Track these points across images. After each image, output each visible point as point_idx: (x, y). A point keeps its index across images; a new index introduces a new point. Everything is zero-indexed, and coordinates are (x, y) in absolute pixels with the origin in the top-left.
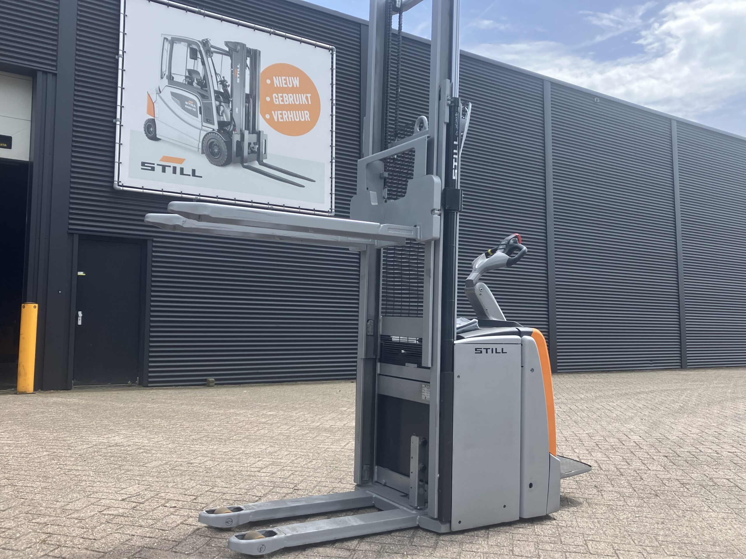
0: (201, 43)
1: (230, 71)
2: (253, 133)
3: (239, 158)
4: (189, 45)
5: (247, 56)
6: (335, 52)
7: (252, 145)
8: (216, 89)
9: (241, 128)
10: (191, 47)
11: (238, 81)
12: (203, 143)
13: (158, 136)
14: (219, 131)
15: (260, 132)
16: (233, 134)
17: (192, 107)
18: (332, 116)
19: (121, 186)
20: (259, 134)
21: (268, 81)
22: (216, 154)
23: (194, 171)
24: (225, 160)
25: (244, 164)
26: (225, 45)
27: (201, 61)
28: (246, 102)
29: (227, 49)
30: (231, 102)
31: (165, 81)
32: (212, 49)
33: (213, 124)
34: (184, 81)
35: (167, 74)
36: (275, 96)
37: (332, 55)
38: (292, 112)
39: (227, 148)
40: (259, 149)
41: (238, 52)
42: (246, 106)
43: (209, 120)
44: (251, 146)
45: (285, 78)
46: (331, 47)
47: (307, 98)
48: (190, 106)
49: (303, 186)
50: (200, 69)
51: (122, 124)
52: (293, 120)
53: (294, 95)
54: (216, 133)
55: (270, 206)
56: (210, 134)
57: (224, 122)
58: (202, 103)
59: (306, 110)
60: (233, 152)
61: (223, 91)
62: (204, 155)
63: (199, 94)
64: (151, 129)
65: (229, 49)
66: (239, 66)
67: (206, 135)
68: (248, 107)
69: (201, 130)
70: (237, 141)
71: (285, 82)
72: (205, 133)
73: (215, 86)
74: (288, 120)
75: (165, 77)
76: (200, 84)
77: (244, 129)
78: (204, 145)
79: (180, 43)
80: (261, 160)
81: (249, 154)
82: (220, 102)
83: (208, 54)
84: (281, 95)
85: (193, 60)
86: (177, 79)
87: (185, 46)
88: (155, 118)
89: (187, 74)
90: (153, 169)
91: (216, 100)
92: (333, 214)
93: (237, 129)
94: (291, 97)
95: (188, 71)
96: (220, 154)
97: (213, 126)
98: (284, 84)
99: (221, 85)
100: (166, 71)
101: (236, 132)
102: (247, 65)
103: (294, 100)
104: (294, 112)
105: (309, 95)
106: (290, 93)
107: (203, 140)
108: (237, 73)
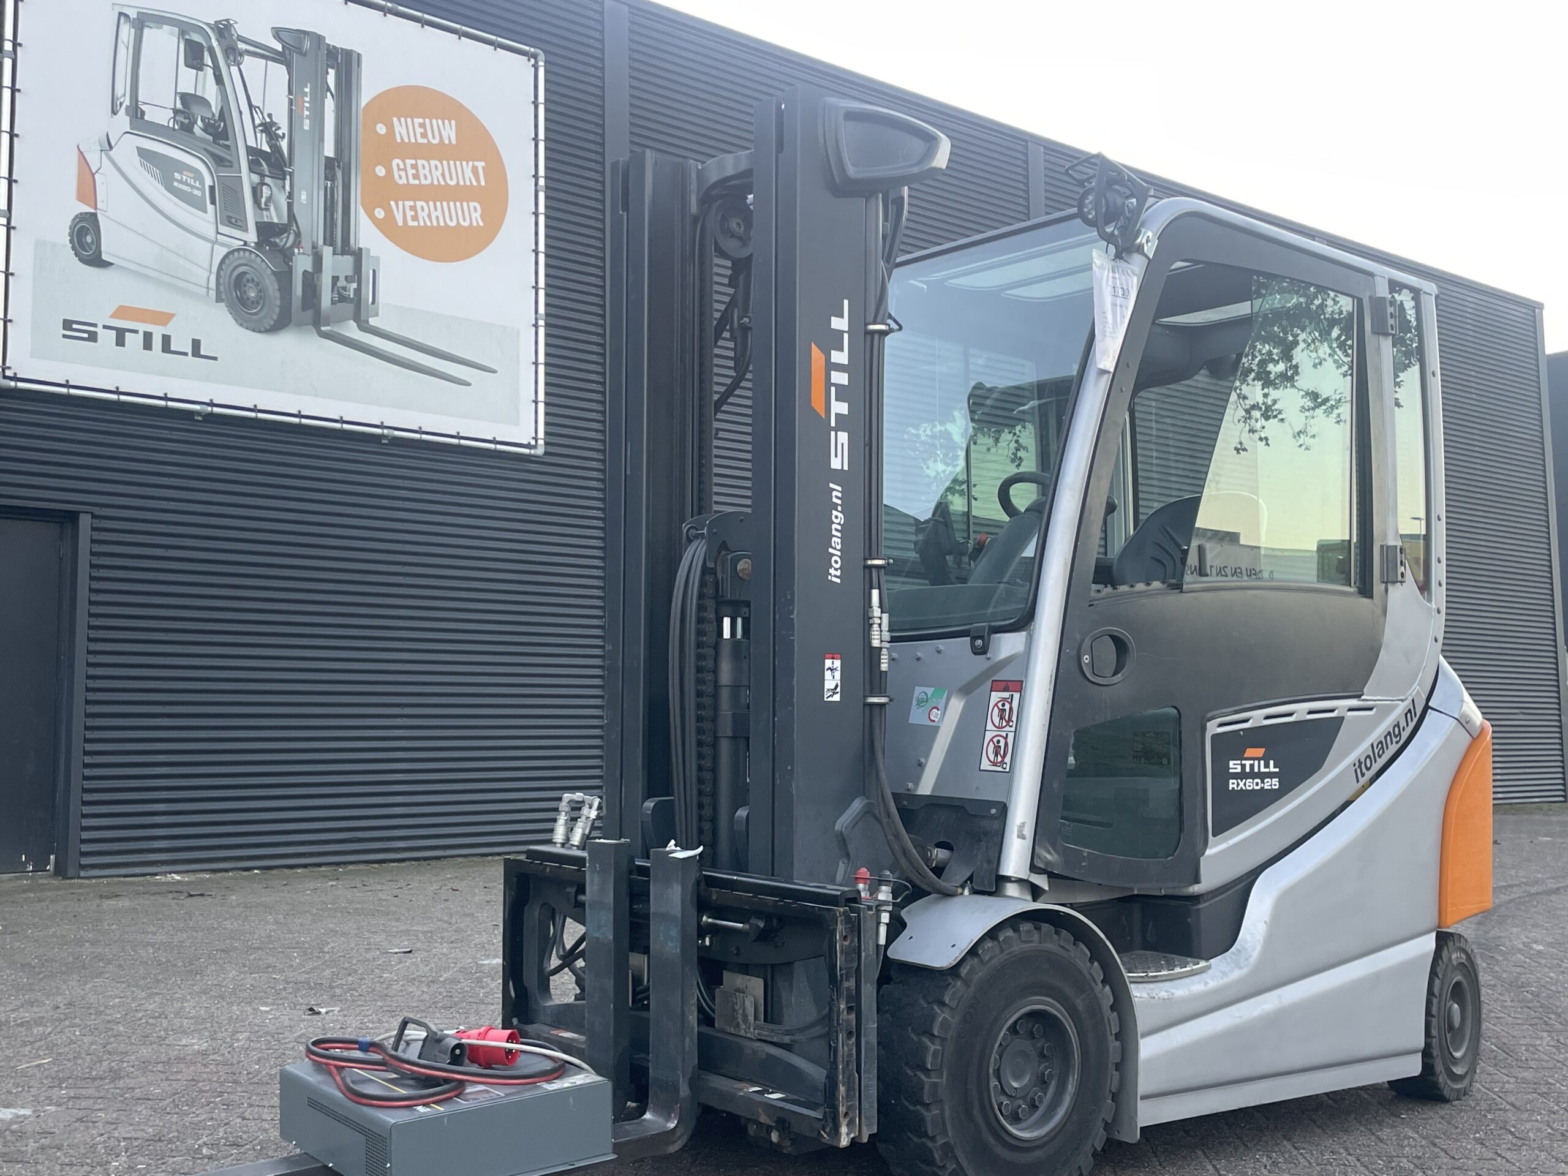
0: (212, 29)
1: (286, 100)
2: (342, 254)
3: (310, 313)
4: (182, 33)
5: (328, 66)
6: (541, 63)
7: (342, 283)
8: (251, 143)
9: (315, 240)
10: (187, 37)
11: (306, 127)
12: (218, 276)
13: (104, 257)
14: (259, 245)
15: (360, 249)
16: (293, 254)
17: (192, 187)
18: (536, 214)
19: (11, 379)
20: (358, 255)
21: (381, 129)
22: (253, 303)
23: (196, 344)
24: (275, 317)
25: (323, 328)
26: (274, 37)
27: (214, 74)
28: (326, 178)
29: (279, 47)
30: (288, 177)
31: (123, 120)
32: (242, 46)
33: (246, 230)
34: (172, 121)
35: (127, 102)
36: (398, 165)
37: (536, 67)
38: (438, 204)
39: (280, 290)
40: (358, 291)
41: (305, 55)
42: (326, 188)
43: (234, 220)
44: (339, 284)
45: (421, 121)
46: (532, 50)
47: (475, 170)
48: (186, 183)
49: (469, 384)
50: (211, 92)
51: (13, 224)
52: (442, 224)
53: (445, 163)
54: (251, 252)
55: (386, 431)
56: (236, 254)
57: (271, 225)
58: (218, 176)
59: (473, 201)
60: (294, 298)
61: (269, 150)
62: (223, 304)
63: (207, 154)
64: (89, 239)
65: (283, 47)
66: (307, 90)
67: (226, 257)
68: (332, 189)
69: (215, 242)
70: (305, 273)
71: (422, 130)
72: (225, 251)
73: (246, 136)
74: (429, 224)
75: (122, 111)
76: (211, 130)
77: (321, 242)
78: (221, 281)
79: (160, 28)
80: (363, 318)
81: (333, 303)
82: (262, 176)
83: (232, 58)
84: (413, 162)
85: (195, 71)
86: (153, 115)
87: (171, 34)
88: (99, 212)
89: (179, 106)
90: (93, 337)
91: (251, 170)
92: (540, 451)
93: (303, 244)
94: (436, 168)
95: (181, 98)
96: (261, 302)
97: (244, 233)
98: (418, 136)
99: (264, 135)
100: (124, 95)
101: (301, 251)
102: (328, 86)
103: (443, 175)
104: (445, 204)
105: (480, 165)
106: (433, 159)
107: (220, 268)
108: (303, 106)
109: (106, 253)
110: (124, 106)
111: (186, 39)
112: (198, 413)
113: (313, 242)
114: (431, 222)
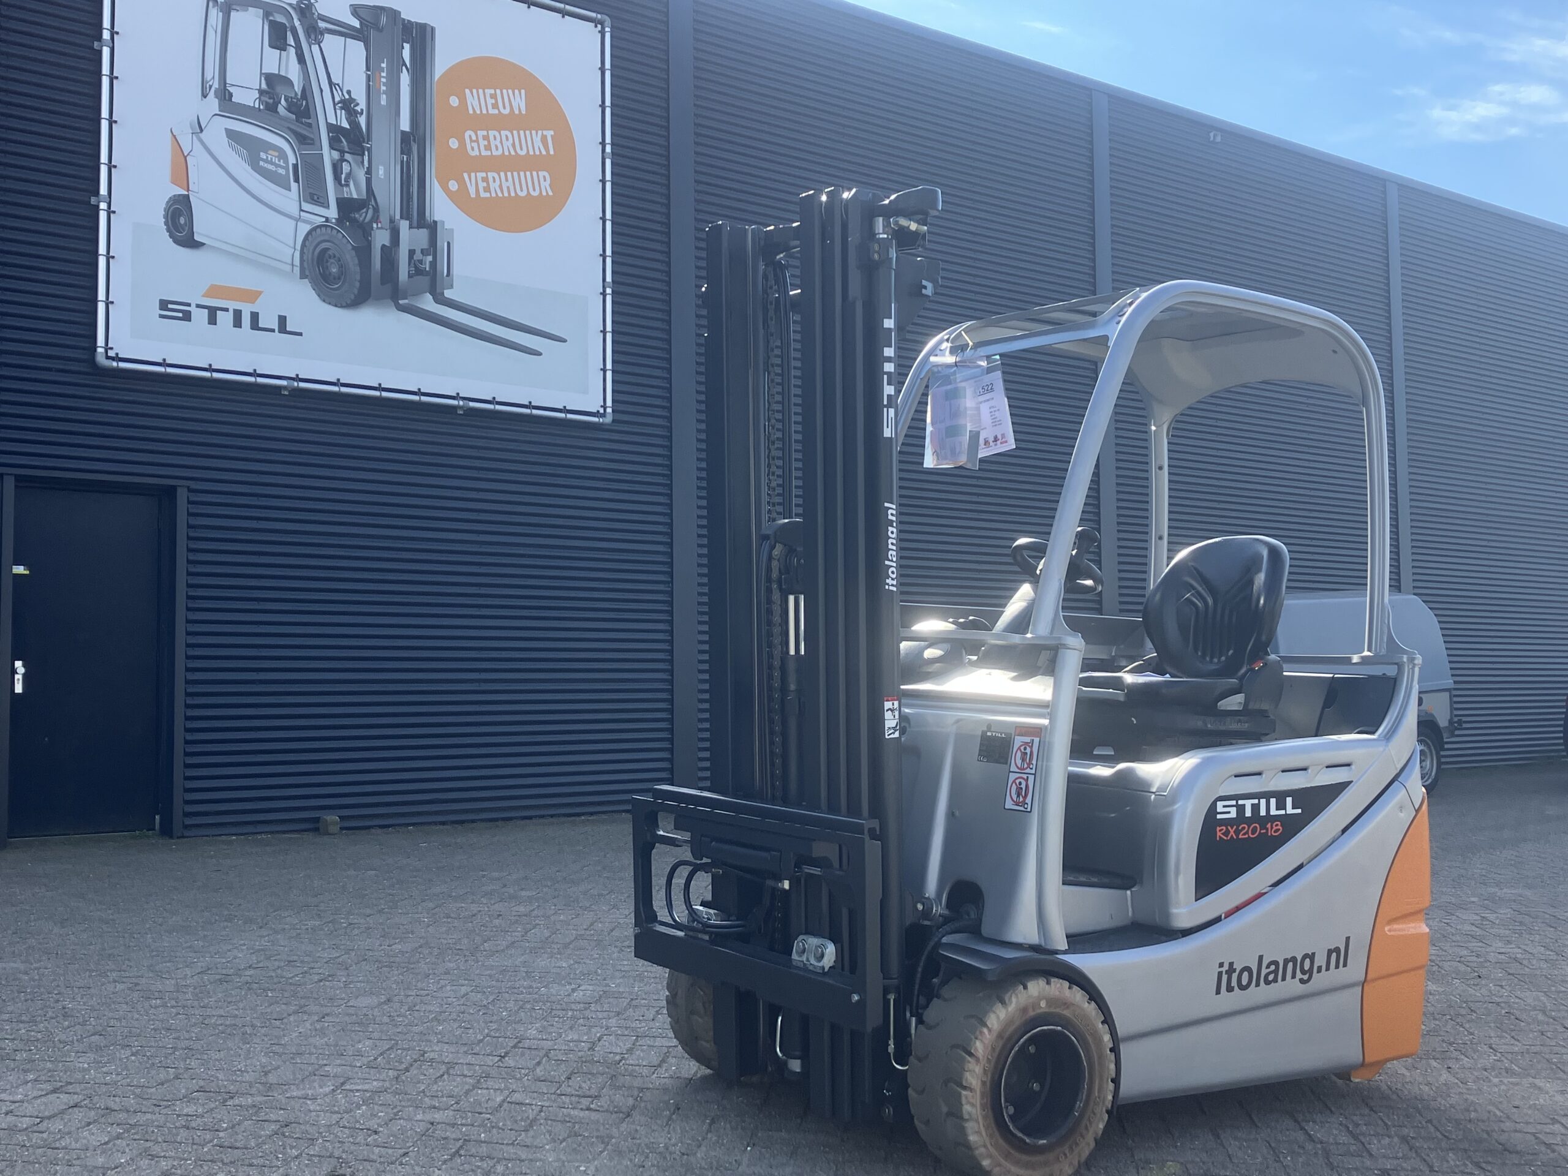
0: (294, 8)
1: (364, 76)
2: (418, 227)
3: (388, 287)
4: (267, 14)
5: (404, 41)
6: (607, 29)
7: (418, 256)
8: (332, 120)
9: (392, 213)
10: (271, 18)
11: (383, 102)
12: (302, 253)
13: (196, 238)
14: (340, 221)
15: (435, 222)
16: (372, 228)
17: (277, 166)
18: (603, 182)
19: (113, 359)
20: (433, 228)
21: (454, 101)
22: (335, 279)
23: (282, 320)
24: (356, 292)
25: (400, 302)
26: (352, 14)
27: (297, 53)
28: (402, 153)
29: (356, 24)
30: (366, 153)
31: (212, 103)
32: (322, 25)
33: (328, 207)
34: (257, 101)
35: (216, 85)
36: (470, 136)
37: (602, 34)
38: (509, 174)
39: (360, 264)
40: (434, 264)
41: (380, 30)
42: (402, 162)
43: (316, 196)
44: (416, 257)
45: (492, 91)
46: (599, 16)
47: (544, 139)
49: (539, 354)
50: (293, 72)
51: (112, 209)
52: (513, 194)
53: (515, 132)
54: (332, 227)
55: (461, 403)
56: (318, 230)
57: (351, 200)
58: (300, 154)
59: (542, 170)
60: (372, 272)
61: (348, 127)
62: (306, 281)
63: (289, 132)
64: (182, 220)
65: (361, 24)
66: (384, 65)
67: (309, 233)
68: (408, 162)
69: (298, 220)
70: (383, 246)
71: (493, 101)
72: (308, 228)
73: (328, 114)
74: (500, 195)
75: (212, 94)
76: (294, 110)
77: (398, 216)
78: (305, 258)
79: (247, 10)
80: (438, 291)
81: (410, 276)
82: (342, 152)
83: (313, 37)
84: (485, 133)
85: (278, 51)
86: (241, 97)
87: (258, 16)
88: (190, 194)
89: (264, 86)
90: (187, 317)
91: (332, 147)
92: (608, 419)
93: (381, 218)
94: (507, 139)
95: (265, 79)
96: (343, 277)
97: (326, 210)
98: (490, 107)
99: (343, 111)
100: (214, 78)
101: (379, 225)
102: (404, 61)
103: (514, 145)
104: (516, 174)
105: (549, 134)
106: (504, 129)
107: (303, 245)
108: (380, 81)
109: (198, 233)
110: (213, 89)
111: (270, 21)
112: (285, 388)
113: (390, 217)
114: (503, 193)
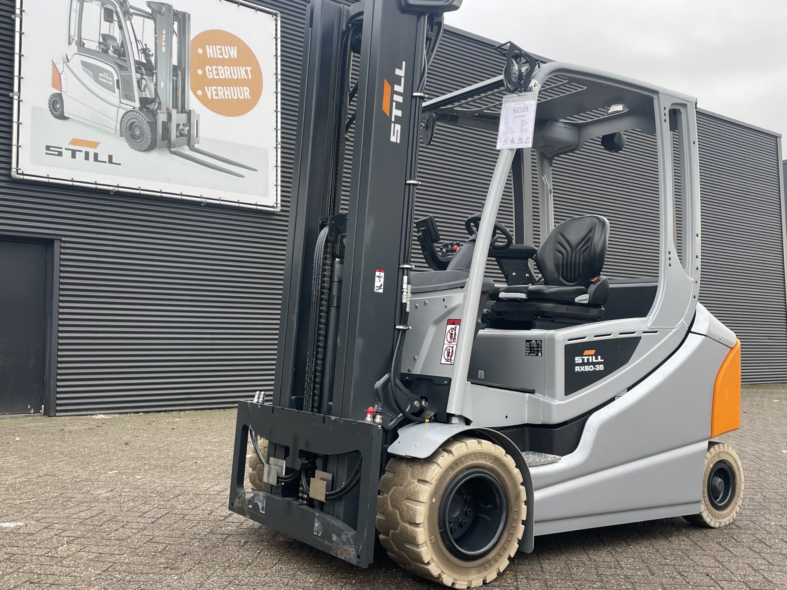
0: (117, 2)
1: (154, 37)
2: (182, 112)
3: (166, 142)
4: (103, 4)
5: (174, 20)
6: (279, 18)
7: (181, 127)
8: (137, 58)
10: (105, 6)
11: (164, 49)
12: (121, 124)
13: (66, 115)
14: (140, 109)
15: (190, 111)
16: (157, 113)
17: (108, 80)
18: (276, 93)
19: (21, 174)
20: (189, 113)
21: (200, 51)
22: (138, 137)
23: (110, 157)
24: (149, 144)
25: (172, 149)
26: (148, 6)
27: (119, 25)
28: (173, 76)
29: (150, 11)
30: (155, 75)
31: (74, 48)
32: (132, 11)
33: (134, 101)
34: (98, 48)
35: (76, 39)
36: (208, 69)
37: (276, 20)
38: (228, 88)
39: (151, 131)
40: (189, 131)
41: (163, 15)
42: (173, 80)
43: (129, 97)
45: (220, 47)
46: (275, 11)
47: (246, 71)
49: (243, 177)
50: (117, 33)
51: (21, 99)
52: (230, 98)
53: (231, 68)
54: (137, 112)
55: (203, 200)
56: (130, 113)
57: (146, 99)
58: (120, 75)
59: (245, 86)
60: (158, 134)
61: (145, 62)
62: (123, 138)
63: (115, 64)
64: (58, 106)
65: (152, 11)
66: (164, 32)
67: (125, 114)
68: (176, 81)
69: (119, 107)
70: (163, 122)
71: (220, 52)
72: (124, 111)
73: (134, 55)
74: (224, 98)
75: (74, 43)
76: (117, 52)
77: (171, 107)
78: (122, 126)
79: (92, 2)
80: (191, 145)
81: (177, 137)
82: (142, 74)
83: (127, 16)
84: (216, 67)
85: (109, 23)
86: (89, 45)
87: (98, 5)
88: (63, 93)
89: (101, 40)
90: (60, 154)
91: (137, 72)
92: (278, 209)
93: (162, 108)
94: (227, 70)
95: (102, 37)
96: (142, 137)
97: (133, 103)
98: (218, 54)
99: (143, 54)
100: (75, 35)
101: (161, 111)
102: (174, 30)
103: (231, 73)
104: (231, 88)
105: (249, 68)
106: (226, 66)
107: (122, 120)
108: (162, 40)
109: (66, 113)
110: (74, 41)
111: (105, 8)
112: (112, 191)
113: (167, 107)
